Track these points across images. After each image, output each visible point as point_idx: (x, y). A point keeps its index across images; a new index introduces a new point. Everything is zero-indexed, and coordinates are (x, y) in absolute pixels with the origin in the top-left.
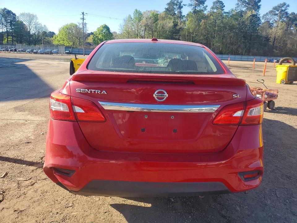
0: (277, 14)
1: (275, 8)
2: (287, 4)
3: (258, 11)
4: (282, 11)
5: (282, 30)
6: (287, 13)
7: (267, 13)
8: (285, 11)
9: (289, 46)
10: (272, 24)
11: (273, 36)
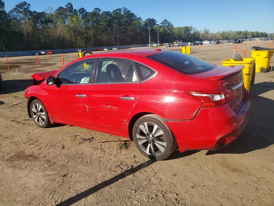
0: (21, 12)
1: (18, 6)
2: (28, 3)
3: (4, 8)
4: (25, 9)
5: (31, 26)
6: (30, 11)
7: (12, 10)
8: (27, 9)
9: (42, 40)
10: (20, 21)
11: (25, 32)
